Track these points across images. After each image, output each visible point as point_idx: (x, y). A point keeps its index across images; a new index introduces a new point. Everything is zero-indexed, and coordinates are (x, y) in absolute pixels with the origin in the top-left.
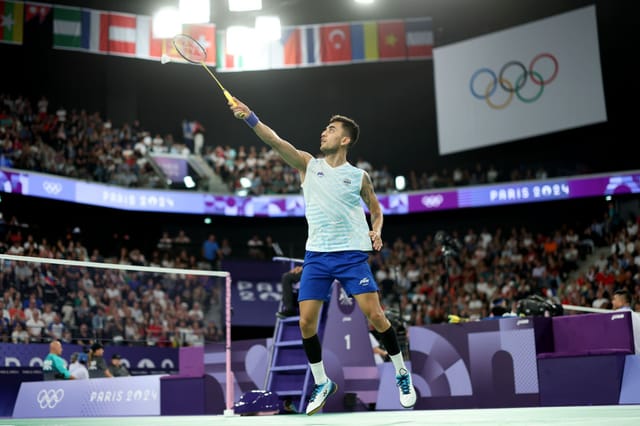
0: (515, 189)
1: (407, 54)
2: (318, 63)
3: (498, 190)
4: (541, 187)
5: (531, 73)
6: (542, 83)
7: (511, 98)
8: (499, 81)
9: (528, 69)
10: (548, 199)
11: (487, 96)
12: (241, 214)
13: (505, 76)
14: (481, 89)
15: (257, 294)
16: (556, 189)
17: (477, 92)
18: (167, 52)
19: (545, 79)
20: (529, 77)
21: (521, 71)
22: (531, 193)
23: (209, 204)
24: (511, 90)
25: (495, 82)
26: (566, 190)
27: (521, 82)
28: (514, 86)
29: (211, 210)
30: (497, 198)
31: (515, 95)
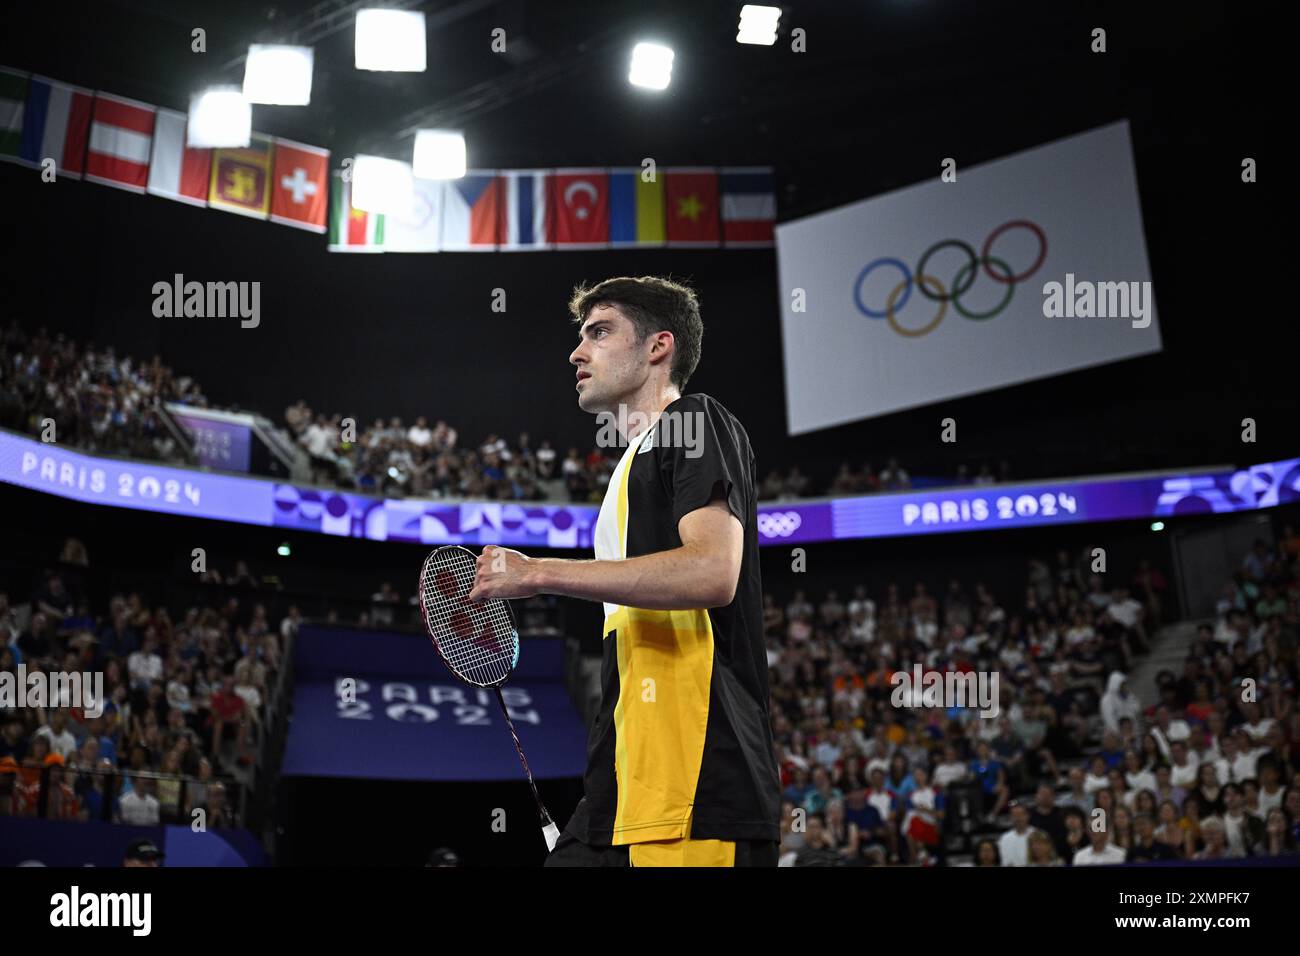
0: (958, 502)
1: (723, 238)
2: (540, 244)
3: (920, 505)
4: (1014, 499)
5: (986, 261)
6: (1011, 280)
7: (942, 312)
8: (916, 280)
9: (979, 254)
10: (1030, 522)
11: (889, 313)
12: (358, 533)
13: (929, 270)
14: (876, 300)
15: (379, 706)
16: (1048, 501)
17: (869, 304)
18: (221, 190)
19: (1017, 271)
20: (981, 270)
21: (966, 259)
22: (993, 509)
23: (284, 506)
24: (943, 298)
25: (908, 283)
26: (1070, 504)
27: (964, 280)
28: (948, 290)
29: (291, 519)
30: (919, 520)
31: (950, 305)
